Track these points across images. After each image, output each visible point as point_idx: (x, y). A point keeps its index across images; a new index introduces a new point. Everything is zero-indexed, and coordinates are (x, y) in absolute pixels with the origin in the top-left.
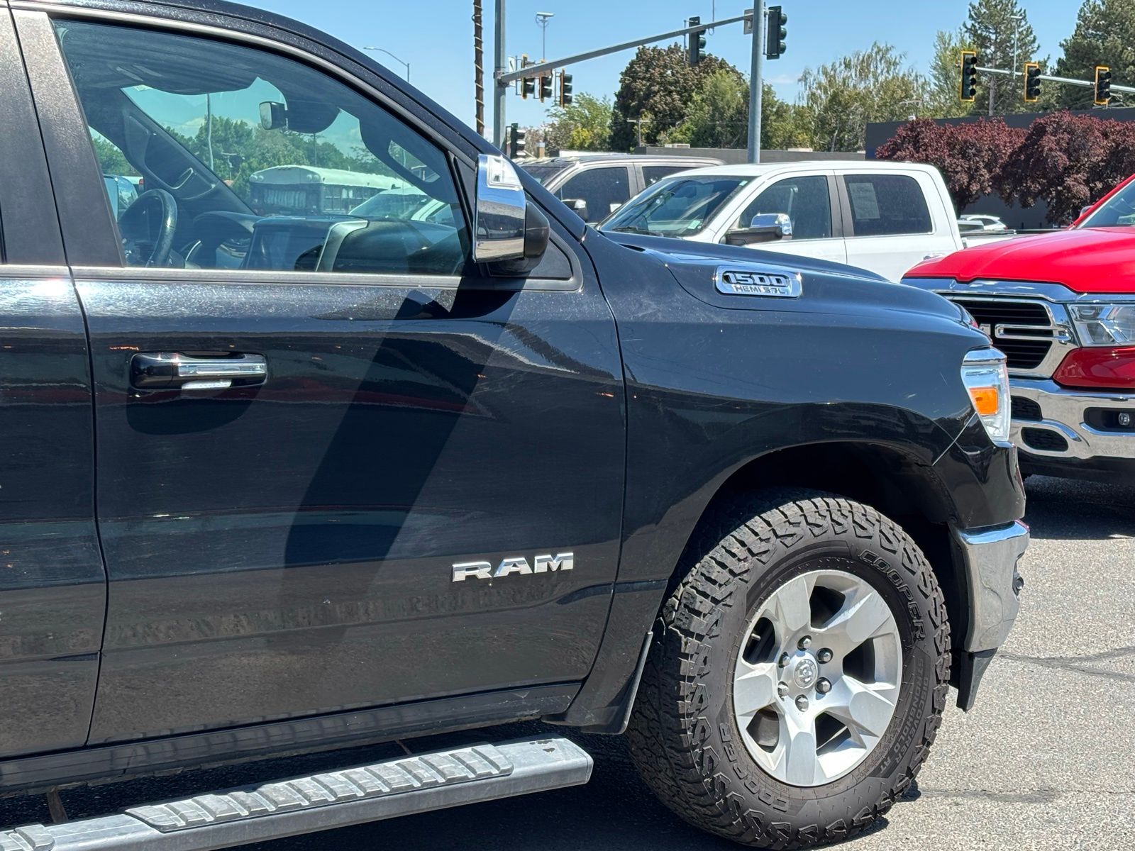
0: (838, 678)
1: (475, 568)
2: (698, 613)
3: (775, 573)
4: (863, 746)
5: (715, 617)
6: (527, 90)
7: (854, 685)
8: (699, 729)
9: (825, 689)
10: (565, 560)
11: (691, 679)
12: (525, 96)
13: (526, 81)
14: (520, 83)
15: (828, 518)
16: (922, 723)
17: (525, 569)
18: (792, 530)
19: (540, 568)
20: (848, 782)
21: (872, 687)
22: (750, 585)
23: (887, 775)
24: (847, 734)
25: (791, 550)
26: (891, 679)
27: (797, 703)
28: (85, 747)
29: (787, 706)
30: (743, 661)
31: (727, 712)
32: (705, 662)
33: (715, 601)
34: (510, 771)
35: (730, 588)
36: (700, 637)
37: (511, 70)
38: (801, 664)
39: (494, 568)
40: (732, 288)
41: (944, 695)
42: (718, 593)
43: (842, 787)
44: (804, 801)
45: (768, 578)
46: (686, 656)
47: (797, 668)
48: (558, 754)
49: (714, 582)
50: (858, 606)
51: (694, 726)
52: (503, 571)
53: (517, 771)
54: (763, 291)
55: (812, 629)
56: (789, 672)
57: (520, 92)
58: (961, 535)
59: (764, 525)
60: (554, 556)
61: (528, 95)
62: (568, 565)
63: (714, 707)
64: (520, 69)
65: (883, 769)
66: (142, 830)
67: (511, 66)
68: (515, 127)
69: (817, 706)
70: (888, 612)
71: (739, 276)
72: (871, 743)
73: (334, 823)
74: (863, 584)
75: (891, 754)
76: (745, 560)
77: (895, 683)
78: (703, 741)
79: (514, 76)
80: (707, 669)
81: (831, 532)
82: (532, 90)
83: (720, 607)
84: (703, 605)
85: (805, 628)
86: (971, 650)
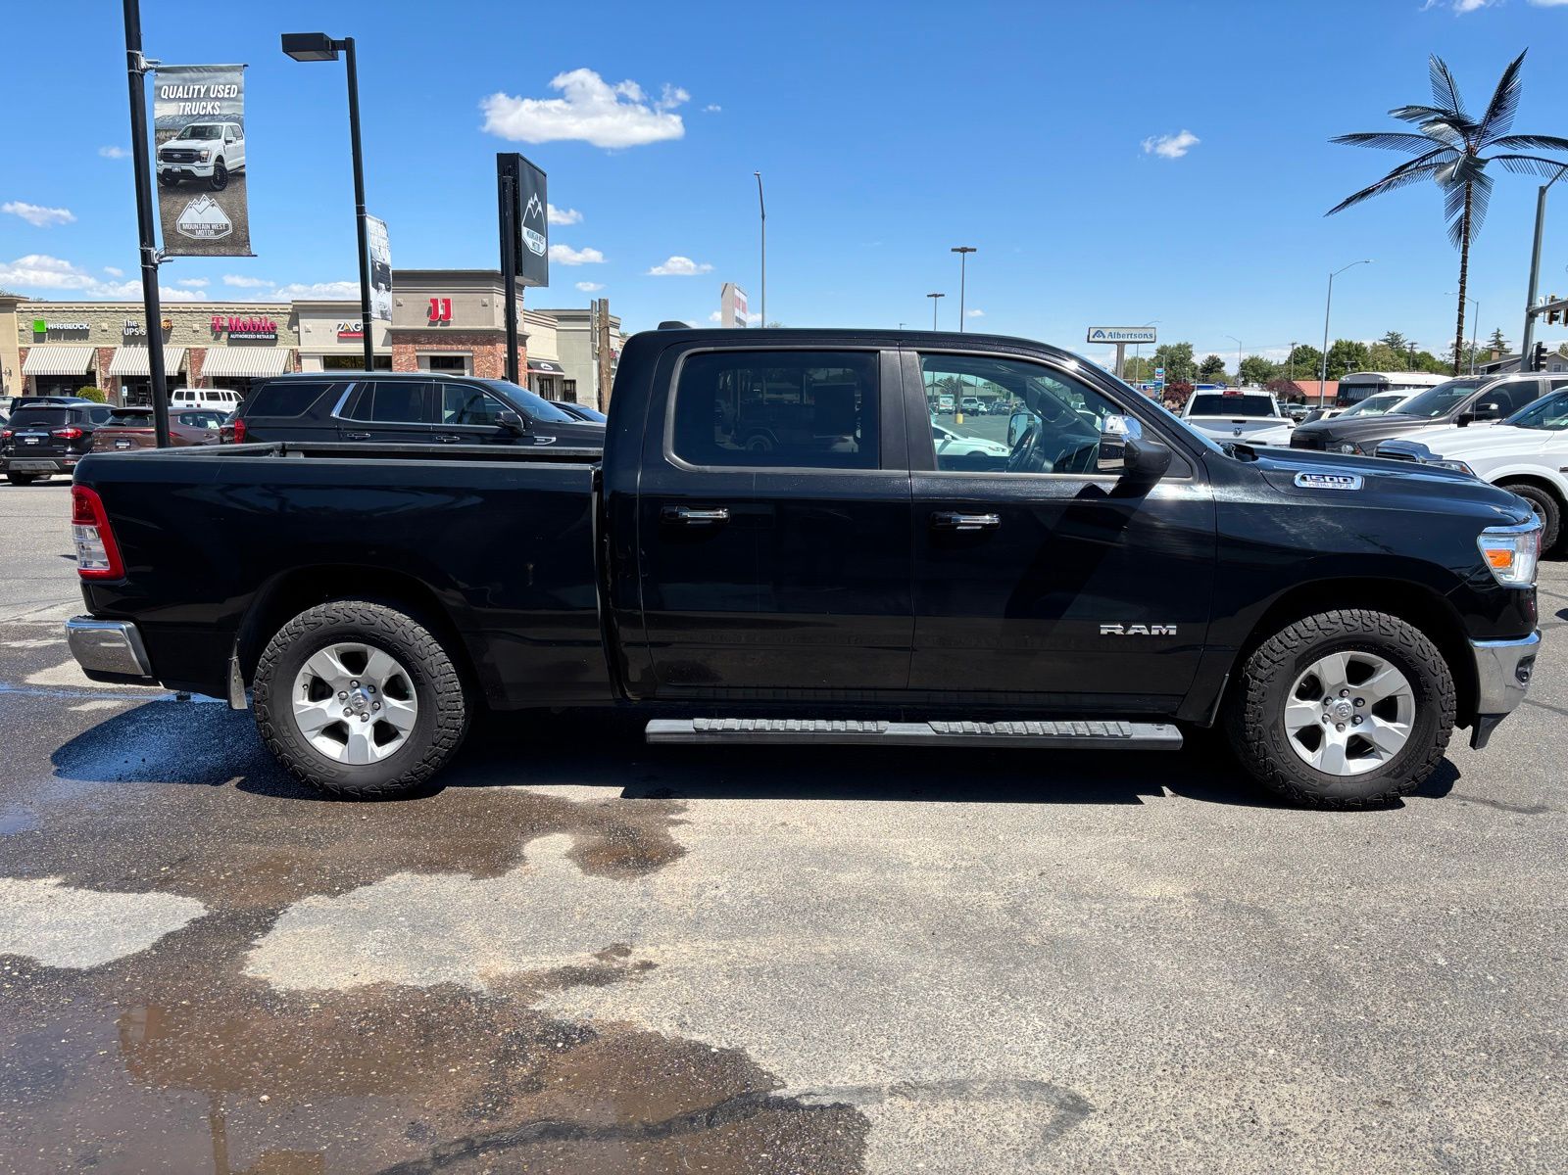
0: (1368, 716)
1: (1114, 629)
2: (1262, 667)
3: (1317, 650)
4: (1381, 758)
5: (1271, 671)
6: (1553, 318)
7: (1379, 722)
8: (1257, 731)
9: (1357, 721)
10: (1172, 629)
11: (1254, 703)
12: (1550, 323)
13: (1552, 312)
14: (1547, 314)
15: (1360, 621)
16: (1427, 751)
17: (1145, 632)
18: (1331, 626)
19: (1155, 632)
20: (1367, 777)
21: (1390, 725)
22: (1297, 655)
23: (1396, 777)
24: (1373, 751)
25: (1329, 638)
26: (1406, 722)
27: (1337, 727)
28: (906, 690)
29: (1329, 729)
30: (1294, 698)
31: (1278, 724)
32: (1263, 695)
33: (1274, 662)
34: (1128, 736)
35: (1284, 655)
36: (1261, 681)
37: (1539, 305)
38: (1341, 704)
39: (1127, 628)
40: (1304, 484)
41: (1447, 737)
42: (1276, 657)
43: (1361, 779)
44: (1331, 782)
45: (1312, 652)
46: (1251, 690)
47: (1337, 707)
48: (1164, 732)
49: (1274, 651)
50: (1382, 675)
51: (1254, 729)
52: (1131, 632)
53: (1134, 737)
54: (1330, 486)
55: (1349, 685)
56: (1332, 708)
57: (1546, 320)
58: (1470, 641)
59: (1313, 622)
60: (1164, 627)
61: (1554, 322)
62: (1173, 632)
63: (1269, 722)
64: (1548, 304)
65: (1393, 773)
66: (928, 731)
67: (1541, 301)
68: (1539, 345)
69: (1351, 730)
70: (1406, 682)
71: (1314, 477)
72: (1387, 758)
73: (1026, 745)
74: (1386, 662)
75: (1401, 765)
76: (1296, 640)
77: (1408, 724)
78: (1260, 739)
79: (1543, 309)
80: (1265, 698)
81: (1361, 629)
82: (1557, 318)
83: (1276, 666)
84: (1265, 663)
85: (1342, 683)
86: (1479, 712)
